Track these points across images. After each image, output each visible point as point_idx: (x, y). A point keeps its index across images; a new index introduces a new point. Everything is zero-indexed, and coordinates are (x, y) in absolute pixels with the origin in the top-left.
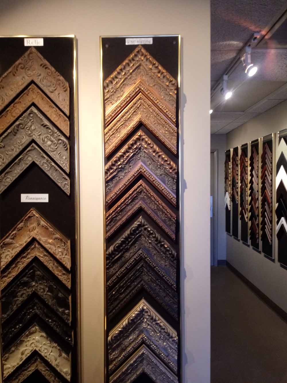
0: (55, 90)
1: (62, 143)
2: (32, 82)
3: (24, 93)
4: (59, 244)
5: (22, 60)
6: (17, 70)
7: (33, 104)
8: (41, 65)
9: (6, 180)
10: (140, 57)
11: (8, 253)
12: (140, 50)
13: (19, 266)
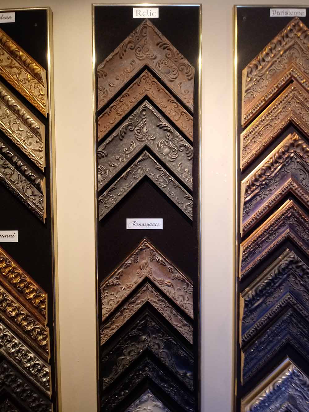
0: (176, 78)
1: (185, 150)
2: (146, 67)
3: (135, 82)
4: (179, 285)
5: (133, 36)
6: (125, 51)
7: (146, 98)
8: (157, 45)
9: (108, 199)
10: (296, 33)
11: (112, 298)
12: (298, 23)
13: (124, 315)
